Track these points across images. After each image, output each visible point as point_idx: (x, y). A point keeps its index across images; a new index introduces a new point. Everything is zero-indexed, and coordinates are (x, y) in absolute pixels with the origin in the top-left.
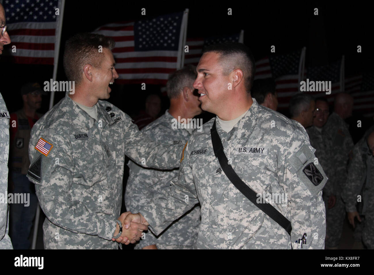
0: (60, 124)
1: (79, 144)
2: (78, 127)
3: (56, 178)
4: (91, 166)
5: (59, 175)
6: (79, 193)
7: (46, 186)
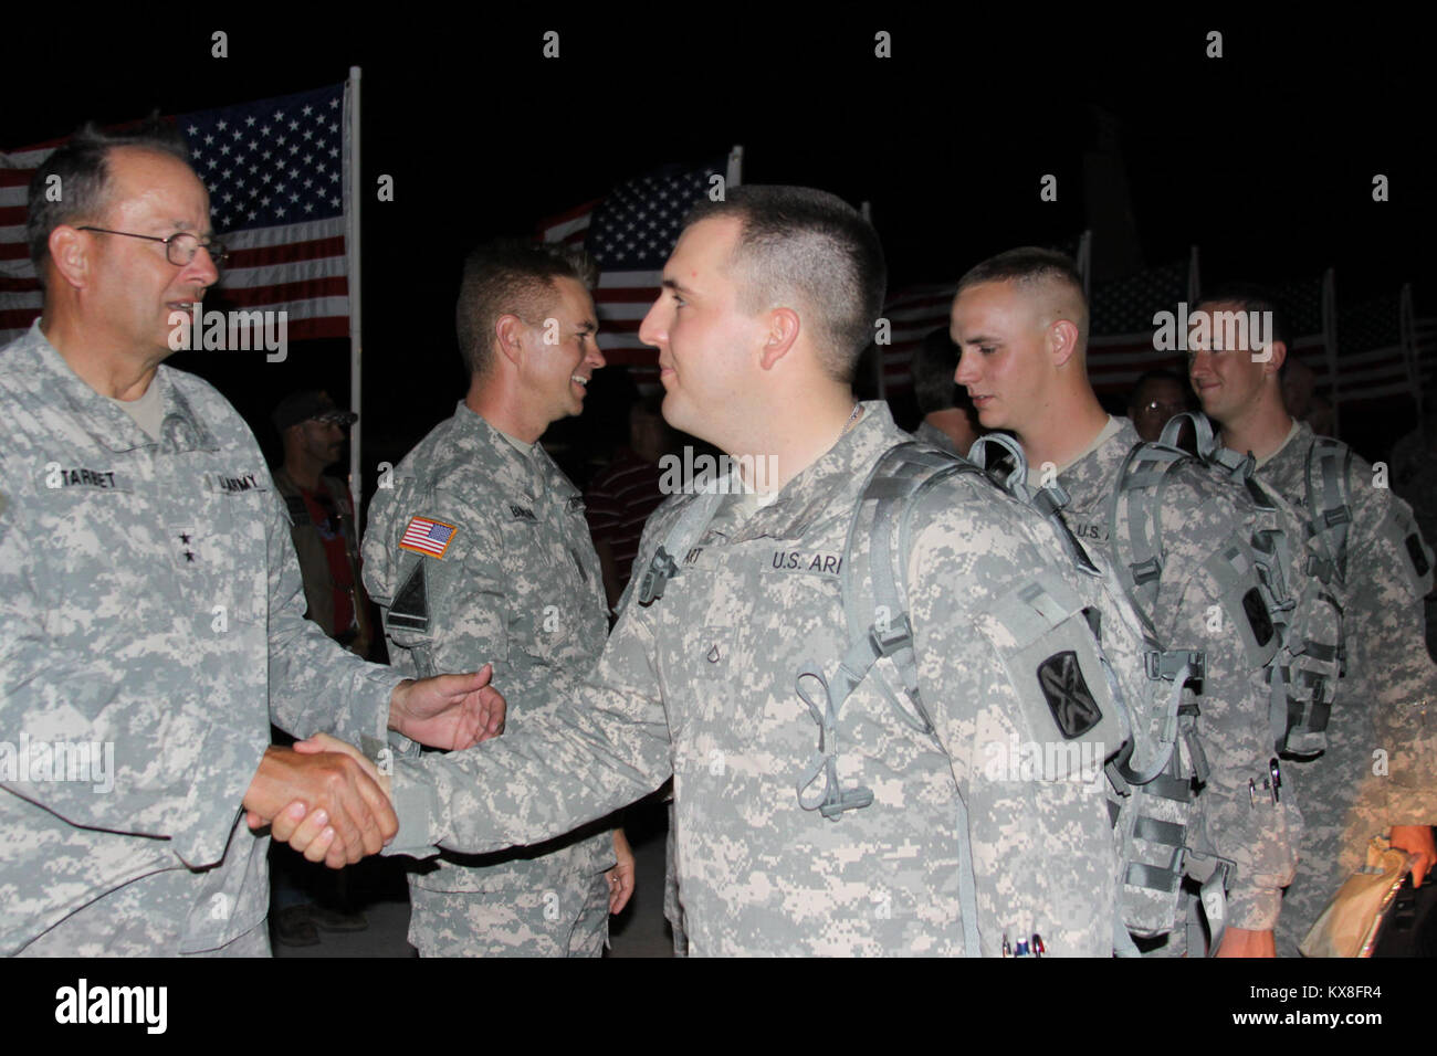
0: (465, 478)
1: (521, 533)
2: (509, 492)
3: (467, 617)
4: (549, 597)
5: (473, 611)
7: (446, 640)
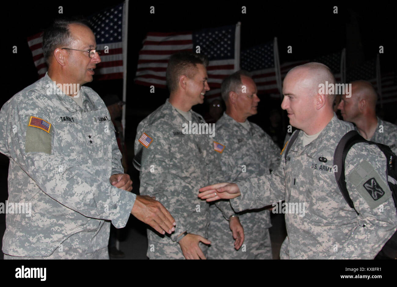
1: (177, 140)
2: (176, 127)
4: (187, 159)
6: (178, 183)
7: (145, 172)
